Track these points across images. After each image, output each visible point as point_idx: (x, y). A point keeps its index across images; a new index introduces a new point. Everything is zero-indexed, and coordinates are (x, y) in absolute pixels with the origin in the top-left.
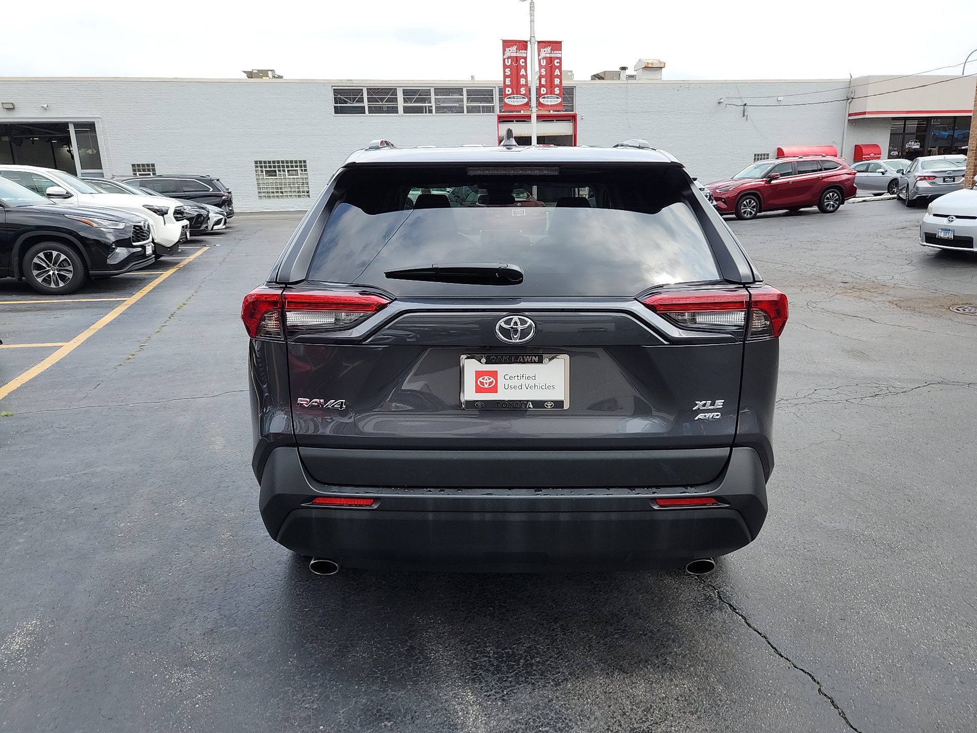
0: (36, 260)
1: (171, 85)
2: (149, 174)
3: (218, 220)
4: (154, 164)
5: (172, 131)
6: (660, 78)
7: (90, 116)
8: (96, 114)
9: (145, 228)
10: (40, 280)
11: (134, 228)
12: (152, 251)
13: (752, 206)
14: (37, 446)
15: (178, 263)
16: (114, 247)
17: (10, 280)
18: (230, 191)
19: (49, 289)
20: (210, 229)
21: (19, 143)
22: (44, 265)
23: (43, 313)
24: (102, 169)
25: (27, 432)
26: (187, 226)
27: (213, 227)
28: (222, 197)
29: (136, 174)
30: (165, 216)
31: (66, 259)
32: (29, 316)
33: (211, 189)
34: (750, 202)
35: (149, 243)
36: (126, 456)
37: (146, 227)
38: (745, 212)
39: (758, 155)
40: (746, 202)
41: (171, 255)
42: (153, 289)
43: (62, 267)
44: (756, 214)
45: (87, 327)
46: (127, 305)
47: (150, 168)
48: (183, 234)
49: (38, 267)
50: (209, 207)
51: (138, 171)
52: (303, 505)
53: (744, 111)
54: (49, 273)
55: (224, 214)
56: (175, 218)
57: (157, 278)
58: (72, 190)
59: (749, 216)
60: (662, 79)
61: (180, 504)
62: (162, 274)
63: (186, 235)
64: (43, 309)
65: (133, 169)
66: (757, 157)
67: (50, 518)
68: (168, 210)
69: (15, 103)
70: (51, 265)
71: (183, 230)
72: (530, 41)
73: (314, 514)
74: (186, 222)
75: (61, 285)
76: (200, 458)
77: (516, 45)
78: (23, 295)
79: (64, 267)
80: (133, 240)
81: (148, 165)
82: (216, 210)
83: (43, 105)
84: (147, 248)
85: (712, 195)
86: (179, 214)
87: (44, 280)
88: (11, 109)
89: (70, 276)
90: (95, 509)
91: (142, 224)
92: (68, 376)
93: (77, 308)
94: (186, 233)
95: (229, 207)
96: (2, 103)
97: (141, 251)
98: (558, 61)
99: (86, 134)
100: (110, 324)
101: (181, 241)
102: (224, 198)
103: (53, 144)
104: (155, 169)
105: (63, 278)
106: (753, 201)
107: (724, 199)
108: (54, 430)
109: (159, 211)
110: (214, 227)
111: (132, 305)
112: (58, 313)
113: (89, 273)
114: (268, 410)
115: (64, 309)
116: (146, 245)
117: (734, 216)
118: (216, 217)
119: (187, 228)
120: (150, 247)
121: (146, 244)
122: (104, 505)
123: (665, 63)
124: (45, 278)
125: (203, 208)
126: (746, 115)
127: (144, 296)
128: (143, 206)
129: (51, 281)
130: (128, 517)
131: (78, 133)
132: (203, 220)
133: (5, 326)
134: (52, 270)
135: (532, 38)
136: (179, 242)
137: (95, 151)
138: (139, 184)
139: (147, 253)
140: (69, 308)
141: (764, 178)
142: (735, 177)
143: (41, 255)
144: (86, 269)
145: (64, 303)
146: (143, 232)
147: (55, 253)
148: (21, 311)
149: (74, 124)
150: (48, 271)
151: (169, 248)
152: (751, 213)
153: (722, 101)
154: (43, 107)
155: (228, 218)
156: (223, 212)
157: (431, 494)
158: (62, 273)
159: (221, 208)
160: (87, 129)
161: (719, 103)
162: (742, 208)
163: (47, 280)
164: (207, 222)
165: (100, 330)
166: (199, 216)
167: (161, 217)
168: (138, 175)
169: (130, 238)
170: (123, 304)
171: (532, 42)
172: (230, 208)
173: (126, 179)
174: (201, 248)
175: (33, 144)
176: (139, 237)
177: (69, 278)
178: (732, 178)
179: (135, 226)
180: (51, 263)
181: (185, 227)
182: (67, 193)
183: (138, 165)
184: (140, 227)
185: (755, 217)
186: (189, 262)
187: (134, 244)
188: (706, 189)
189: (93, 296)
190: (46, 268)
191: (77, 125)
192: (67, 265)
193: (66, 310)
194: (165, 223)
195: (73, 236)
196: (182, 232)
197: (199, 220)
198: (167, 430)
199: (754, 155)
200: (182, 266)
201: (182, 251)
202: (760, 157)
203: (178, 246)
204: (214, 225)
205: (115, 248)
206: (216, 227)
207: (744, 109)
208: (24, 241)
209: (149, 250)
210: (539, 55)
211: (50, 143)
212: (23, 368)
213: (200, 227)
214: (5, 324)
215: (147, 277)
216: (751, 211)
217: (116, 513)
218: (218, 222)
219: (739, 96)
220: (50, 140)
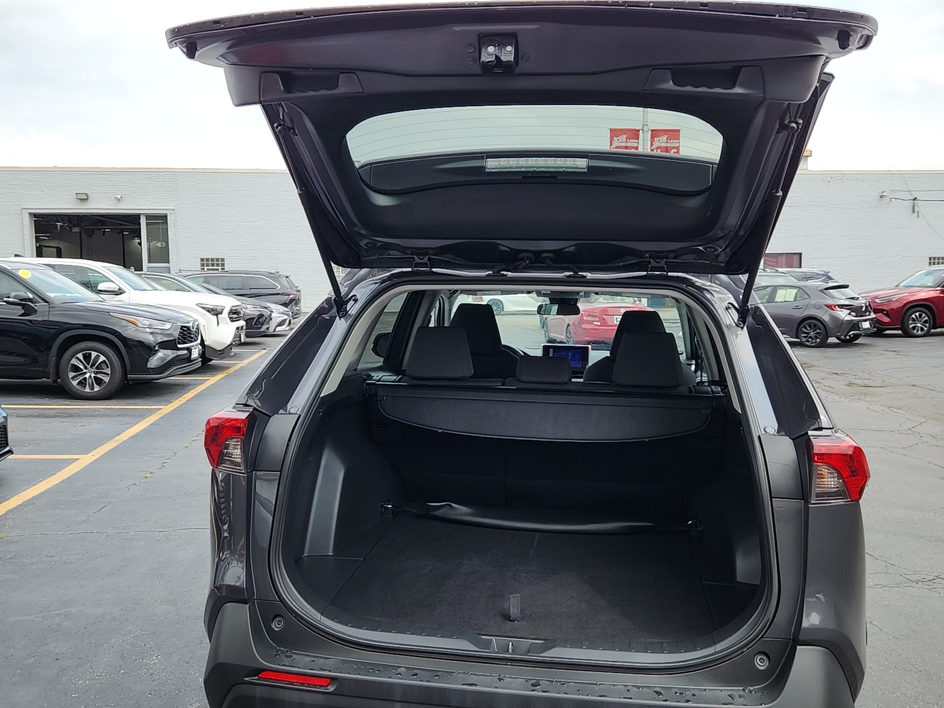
0: (74, 361)
1: (250, 176)
2: (218, 269)
3: (283, 321)
4: (224, 259)
5: (247, 224)
6: (806, 168)
7: (163, 208)
8: (170, 206)
9: (193, 329)
10: (75, 383)
11: (181, 329)
12: (199, 354)
13: (923, 320)
14: (17, 577)
15: (228, 368)
16: (157, 348)
17: (45, 382)
18: (299, 289)
19: (83, 393)
20: (272, 331)
21: (90, 234)
22: (82, 367)
23: (70, 420)
24: (169, 263)
25: (11, 559)
26: (242, 327)
27: (275, 329)
28: (289, 295)
29: (204, 269)
30: (219, 316)
31: (104, 361)
32: (55, 423)
33: (279, 287)
34: (920, 315)
35: (197, 345)
36: (109, 596)
37: (195, 328)
38: (914, 328)
39: (934, 258)
40: (916, 316)
41: (222, 359)
42: (194, 396)
43: (99, 369)
44: (929, 330)
45: (111, 438)
46: (160, 414)
47: (220, 262)
48: (237, 336)
49: (76, 369)
50: (273, 306)
51: (207, 266)
52: (246, 679)
53: (914, 206)
54: (86, 376)
55: (290, 314)
56: (230, 318)
57: (201, 384)
58: (124, 286)
59: (920, 332)
60: (808, 169)
61: (152, 661)
62: (208, 380)
63: (240, 337)
64: (71, 416)
65: (201, 264)
66: (932, 261)
67: (4, 666)
68: (223, 310)
69: (89, 195)
70: (89, 367)
71: (238, 332)
72: (642, 130)
73: (259, 692)
74: (242, 323)
75: (96, 390)
76: (189, 605)
77: (626, 134)
78: (56, 398)
79: (102, 369)
80: (178, 342)
81: (218, 260)
82: (281, 310)
83: (118, 196)
84: (193, 351)
85: (870, 305)
86: (235, 314)
87: (80, 383)
88: (84, 199)
89: (106, 379)
90: (57, 659)
91: (190, 325)
92: (76, 494)
93: (108, 416)
94: (240, 335)
95: (297, 306)
96: (76, 194)
97: (187, 353)
98: (676, 151)
99: (156, 226)
100: (137, 435)
101: (234, 343)
102: (291, 296)
103: (124, 236)
104: (224, 264)
105: (99, 381)
106: (924, 315)
107: (886, 311)
108: (41, 558)
109: (213, 311)
110: (278, 328)
111: (166, 414)
112: (85, 421)
113: (127, 377)
114: (224, 556)
115: (94, 416)
116: (193, 348)
117: (900, 332)
118: (280, 317)
119: (242, 329)
120: (197, 350)
121: (193, 346)
122: (68, 655)
123: (811, 151)
124: (80, 381)
125: (266, 308)
126: (916, 210)
127: (182, 404)
128: (196, 305)
129: (86, 385)
130: (90, 672)
131: (149, 225)
132: (265, 321)
133: (27, 433)
134: (89, 372)
135: (645, 126)
136: (231, 344)
137: (164, 244)
138: (202, 279)
139: (192, 357)
140: (99, 416)
141: (938, 287)
142: (901, 285)
143: (80, 356)
144: (125, 372)
145: (95, 410)
146: (190, 334)
147: (94, 354)
148: (48, 417)
149: (146, 216)
150: (85, 373)
151: (220, 351)
152: (922, 329)
153: (884, 194)
154: (116, 198)
155: (294, 318)
156: (288, 312)
157: (400, 678)
158: (99, 376)
159: (287, 307)
160: (159, 221)
161: (881, 197)
162: (910, 322)
163: (82, 383)
164: (269, 323)
165: (125, 442)
166: (261, 316)
167: (215, 317)
168: (206, 270)
169: (176, 339)
170: (158, 413)
171: (645, 130)
172: (298, 308)
173: (190, 274)
174: (258, 352)
175: (104, 235)
176: (185, 338)
177: (105, 382)
178: (897, 286)
179: (182, 327)
180: (88, 365)
181: (240, 328)
182: (119, 289)
183: (207, 260)
184: (188, 328)
185: (928, 335)
186: (241, 368)
187: (179, 346)
188: (860, 298)
189: (128, 402)
190: (82, 370)
191: (148, 217)
192: (106, 367)
193: (94, 418)
194: (218, 324)
195: (115, 336)
196: (235, 335)
197: (260, 320)
198: (163, 566)
199: (928, 259)
200: (232, 371)
201: (235, 354)
202: (936, 261)
203: (231, 349)
204: (277, 326)
205: (157, 350)
206: (278, 329)
207: (914, 204)
208: (64, 340)
209: (195, 354)
210: (652, 145)
211: (121, 235)
212: (31, 483)
213: (260, 328)
214: (27, 431)
215: (191, 382)
216: (923, 327)
217: (77, 667)
218: (281, 324)
219: (907, 190)
220: (123, 231)
